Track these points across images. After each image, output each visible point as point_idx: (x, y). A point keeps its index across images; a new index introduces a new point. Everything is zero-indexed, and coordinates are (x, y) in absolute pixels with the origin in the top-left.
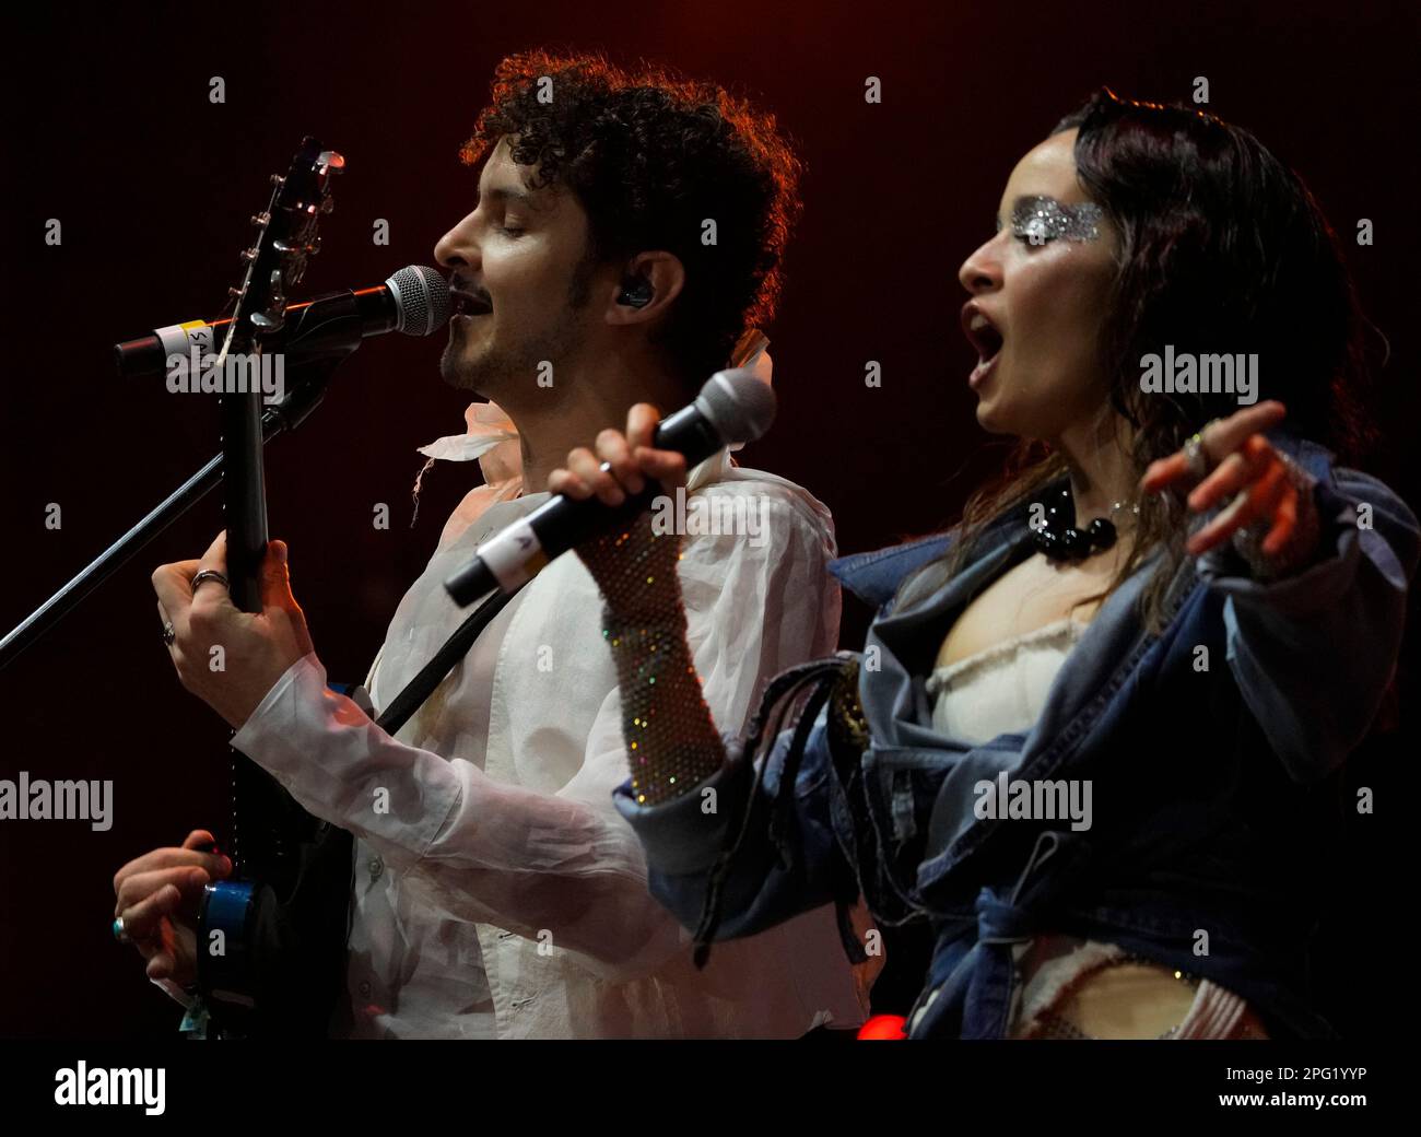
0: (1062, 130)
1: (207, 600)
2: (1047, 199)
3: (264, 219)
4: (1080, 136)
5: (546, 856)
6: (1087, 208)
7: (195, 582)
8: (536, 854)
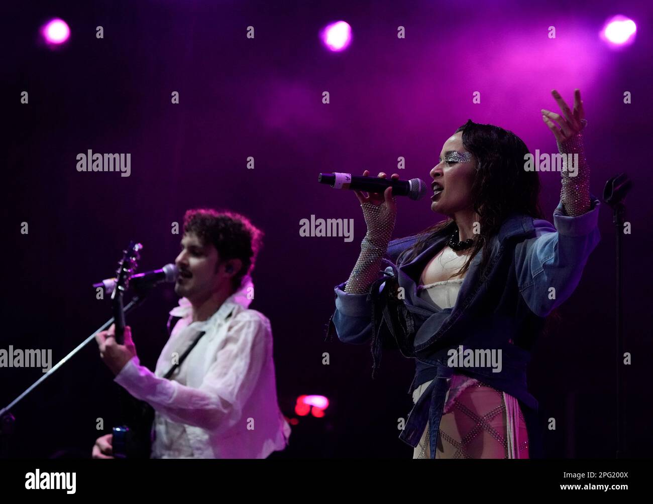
0: (457, 132)
1: (109, 342)
2: (454, 151)
3: (121, 263)
4: (463, 134)
5: (198, 404)
6: (467, 154)
7: (106, 337)
8: (195, 404)
